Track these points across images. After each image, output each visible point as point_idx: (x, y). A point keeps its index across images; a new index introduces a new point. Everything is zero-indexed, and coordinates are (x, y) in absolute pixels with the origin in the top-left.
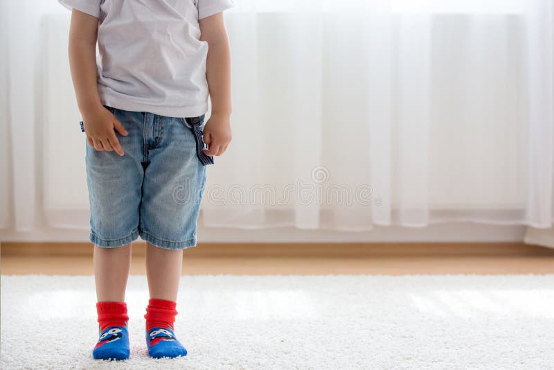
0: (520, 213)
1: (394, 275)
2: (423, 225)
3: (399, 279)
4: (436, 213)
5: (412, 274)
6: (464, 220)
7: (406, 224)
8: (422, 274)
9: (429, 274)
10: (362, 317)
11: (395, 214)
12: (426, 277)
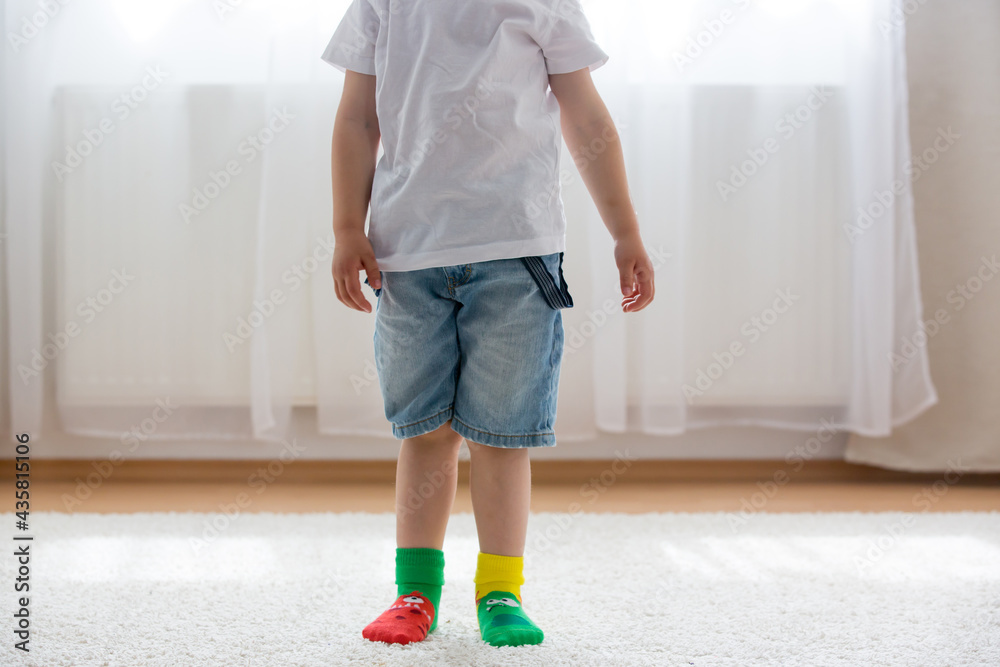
0: (837, 412)
1: (631, 512)
2: (676, 430)
3: (639, 519)
4: (699, 411)
5: (661, 511)
6: (746, 422)
7: (650, 429)
8: (677, 511)
9: (691, 511)
10: (579, 582)
11: (632, 412)
12: (684, 516)
